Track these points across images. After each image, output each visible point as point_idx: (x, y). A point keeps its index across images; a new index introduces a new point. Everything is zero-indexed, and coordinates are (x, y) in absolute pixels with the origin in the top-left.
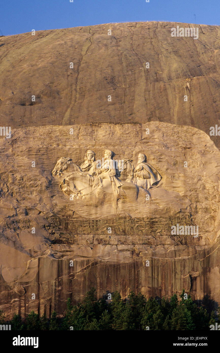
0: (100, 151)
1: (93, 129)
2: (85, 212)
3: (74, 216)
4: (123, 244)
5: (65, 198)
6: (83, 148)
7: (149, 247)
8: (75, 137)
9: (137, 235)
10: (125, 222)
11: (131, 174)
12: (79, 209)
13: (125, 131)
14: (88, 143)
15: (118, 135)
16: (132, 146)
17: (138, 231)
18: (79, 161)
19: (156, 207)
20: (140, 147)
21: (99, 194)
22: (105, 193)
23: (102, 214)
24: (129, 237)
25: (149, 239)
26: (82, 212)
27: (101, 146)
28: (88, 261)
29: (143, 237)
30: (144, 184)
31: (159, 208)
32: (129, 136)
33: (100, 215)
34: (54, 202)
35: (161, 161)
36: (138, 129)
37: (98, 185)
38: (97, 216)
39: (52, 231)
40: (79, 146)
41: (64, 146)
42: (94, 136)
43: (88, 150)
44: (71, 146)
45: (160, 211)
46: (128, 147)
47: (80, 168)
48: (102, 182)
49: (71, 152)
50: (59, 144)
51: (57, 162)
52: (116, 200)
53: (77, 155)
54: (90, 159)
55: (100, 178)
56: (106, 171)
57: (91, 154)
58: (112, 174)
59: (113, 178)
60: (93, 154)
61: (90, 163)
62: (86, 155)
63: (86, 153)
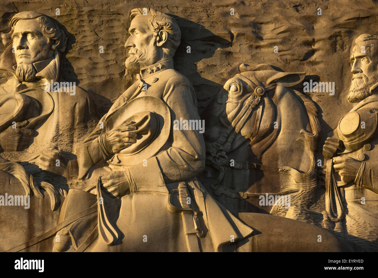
0: (96, 21)
43: (14, 8)
48: (112, 214)
54: (30, 67)
55: (103, 190)
56: (139, 142)
57: (37, 33)
58: (180, 160)
59: (185, 191)
60: (51, 39)
61: (33, 95)
62: (4, 42)
63: (5, 31)
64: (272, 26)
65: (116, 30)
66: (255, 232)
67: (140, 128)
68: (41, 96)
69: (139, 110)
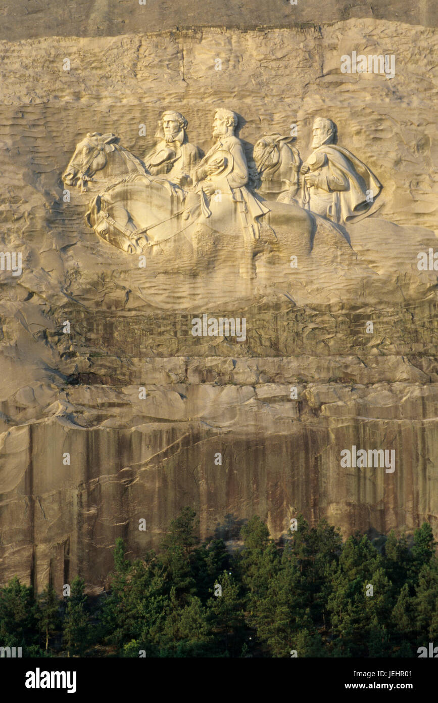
0: (200, 114)
1: (180, 46)
2: (160, 292)
3: (131, 305)
4: (274, 382)
5: (101, 253)
6: (150, 104)
7: (347, 389)
8: (126, 72)
9: (312, 355)
10: (276, 318)
11: (292, 179)
12: (144, 283)
13: (273, 51)
14: (165, 88)
15: (254, 64)
16: (295, 96)
17: (313, 343)
18: (141, 143)
19: (365, 275)
20: (317, 97)
21: (199, 241)
22: (218, 234)
23: (210, 295)
24: (289, 363)
25: (347, 367)
26: (152, 291)
27: (202, 99)
28: (173, 433)
29: (330, 360)
30: (331, 207)
31: (375, 277)
32: (286, 67)
33: (206, 300)
34: (71, 263)
35: (380, 139)
36: (312, 44)
37: (197, 212)
38: (196, 302)
39: (65, 349)
40: (140, 99)
41: (95, 98)
42: (182, 69)
43: (164, 109)
44: (116, 98)
45: (377, 284)
46: (282, 99)
47: (143, 164)
48: (207, 203)
49: (115, 118)
50: (79, 92)
51: (74, 148)
52: (249, 255)
54: (171, 136)
55: (204, 192)
56: (219, 170)
57: (174, 121)
58: (237, 179)
59: (239, 192)
60: (180, 123)
61: (173, 149)
62: (160, 125)
63: (160, 120)
64: (278, 115)
65: (209, 118)
66: (270, 211)
67: (220, 164)
68: (176, 149)
69: (219, 156)
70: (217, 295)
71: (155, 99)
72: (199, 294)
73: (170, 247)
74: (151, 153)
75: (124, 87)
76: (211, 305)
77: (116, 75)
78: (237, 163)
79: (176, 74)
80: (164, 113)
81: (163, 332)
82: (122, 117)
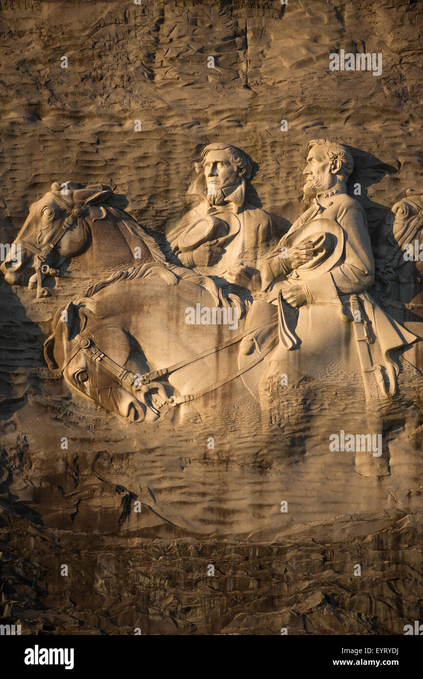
0: (278, 151)
1: (241, 22)
2: (193, 499)
3: (133, 524)
5: (73, 419)
6: (178, 131)
8: (131, 69)
12: (159, 480)
14: (209, 100)
18: (160, 205)
21: (274, 395)
22: (311, 384)
26: (176, 497)
27: (282, 121)
33: (286, 518)
34: (12, 436)
37: (269, 340)
38: (266, 521)
40: (159, 121)
41: (69, 117)
42: (244, 66)
43: (206, 140)
44: (112, 117)
47: (163, 245)
48: (291, 323)
49: (108, 155)
50: (38, 105)
51: (26, 213)
53: (149, 173)
54: (220, 192)
55: (284, 301)
56: (315, 259)
57: (226, 163)
58: (351, 276)
59: (356, 302)
60: (238, 168)
61: (222, 217)
62: (197, 170)
63: (198, 161)
65: (295, 159)
66: (419, 339)
67: (316, 247)
68: (229, 218)
69: (315, 231)
70: (310, 509)
71: (190, 120)
72: (270, 506)
73: (214, 407)
74: (179, 226)
75: (128, 98)
76: (297, 528)
77: (112, 76)
78: (352, 246)
79: (232, 76)
80: (208, 147)
81: (198, 581)
82: (122, 153)
